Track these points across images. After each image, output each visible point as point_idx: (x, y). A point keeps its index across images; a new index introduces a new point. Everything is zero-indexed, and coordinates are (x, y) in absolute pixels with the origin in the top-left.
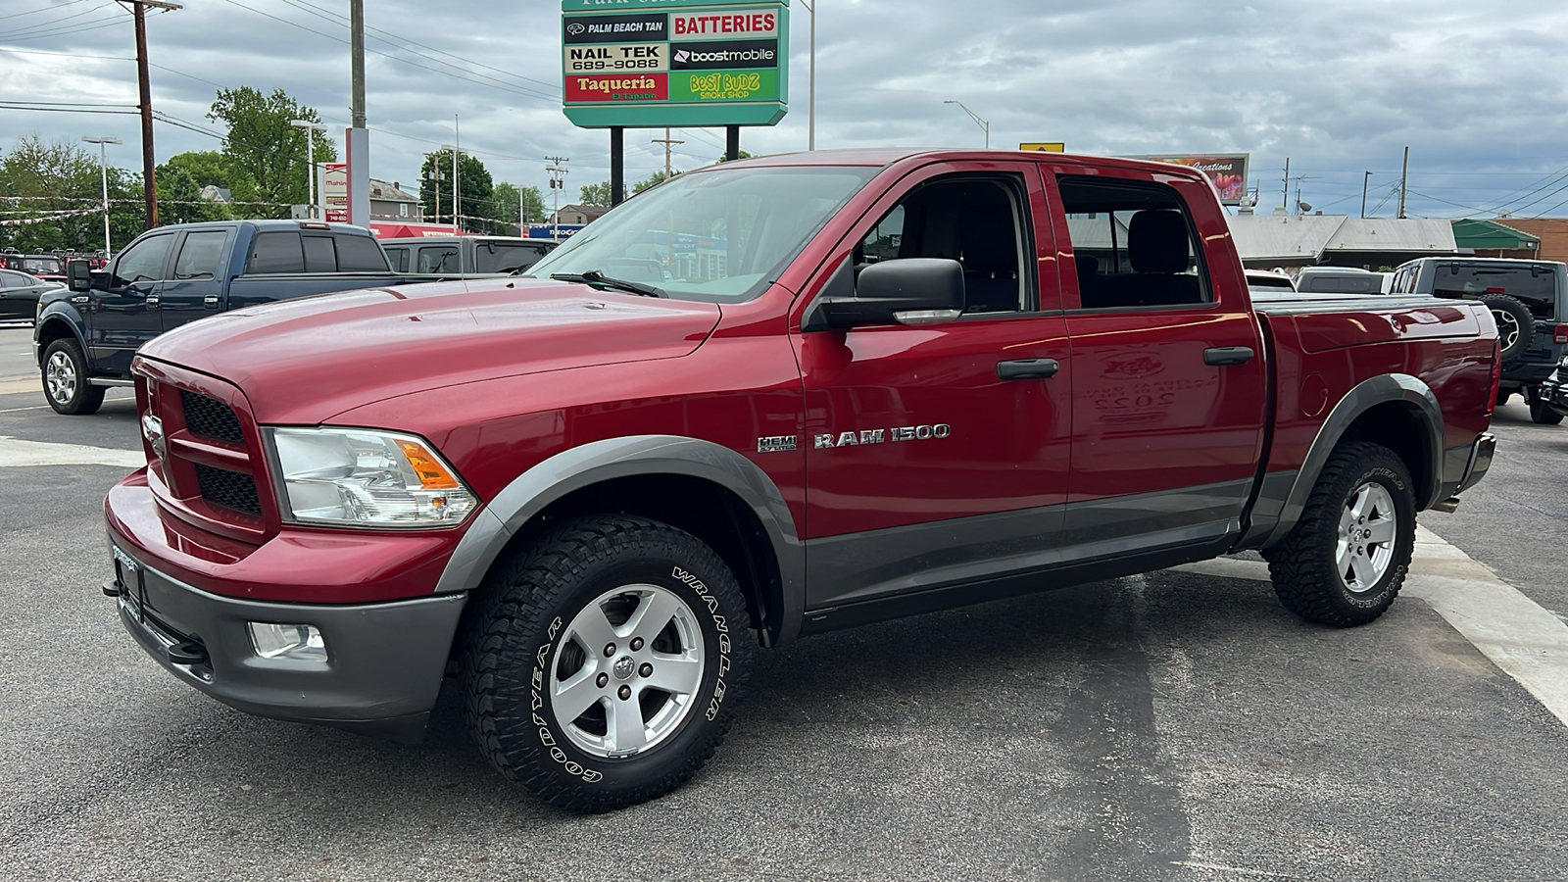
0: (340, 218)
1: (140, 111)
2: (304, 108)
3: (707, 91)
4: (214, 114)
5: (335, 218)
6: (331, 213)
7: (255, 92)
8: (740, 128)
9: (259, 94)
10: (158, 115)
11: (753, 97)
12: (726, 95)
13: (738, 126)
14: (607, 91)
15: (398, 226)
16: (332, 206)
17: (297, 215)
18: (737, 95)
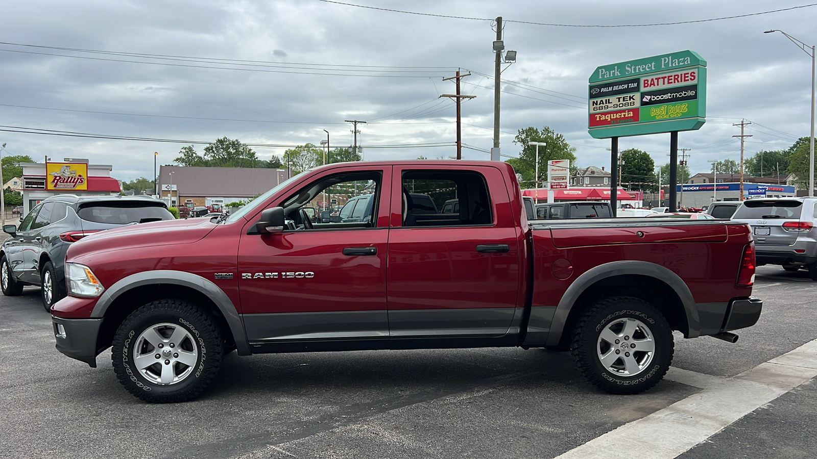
0: (557, 187)
1: (456, 144)
2: (558, 135)
3: (659, 115)
4: (516, 140)
5: (555, 187)
6: (553, 184)
7: (535, 129)
8: (678, 132)
9: (537, 129)
10: (464, 145)
11: (684, 116)
12: (669, 116)
13: (677, 131)
14: (609, 120)
15: (591, 189)
16: (554, 181)
17: (545, 186)
18: (675, 116)
